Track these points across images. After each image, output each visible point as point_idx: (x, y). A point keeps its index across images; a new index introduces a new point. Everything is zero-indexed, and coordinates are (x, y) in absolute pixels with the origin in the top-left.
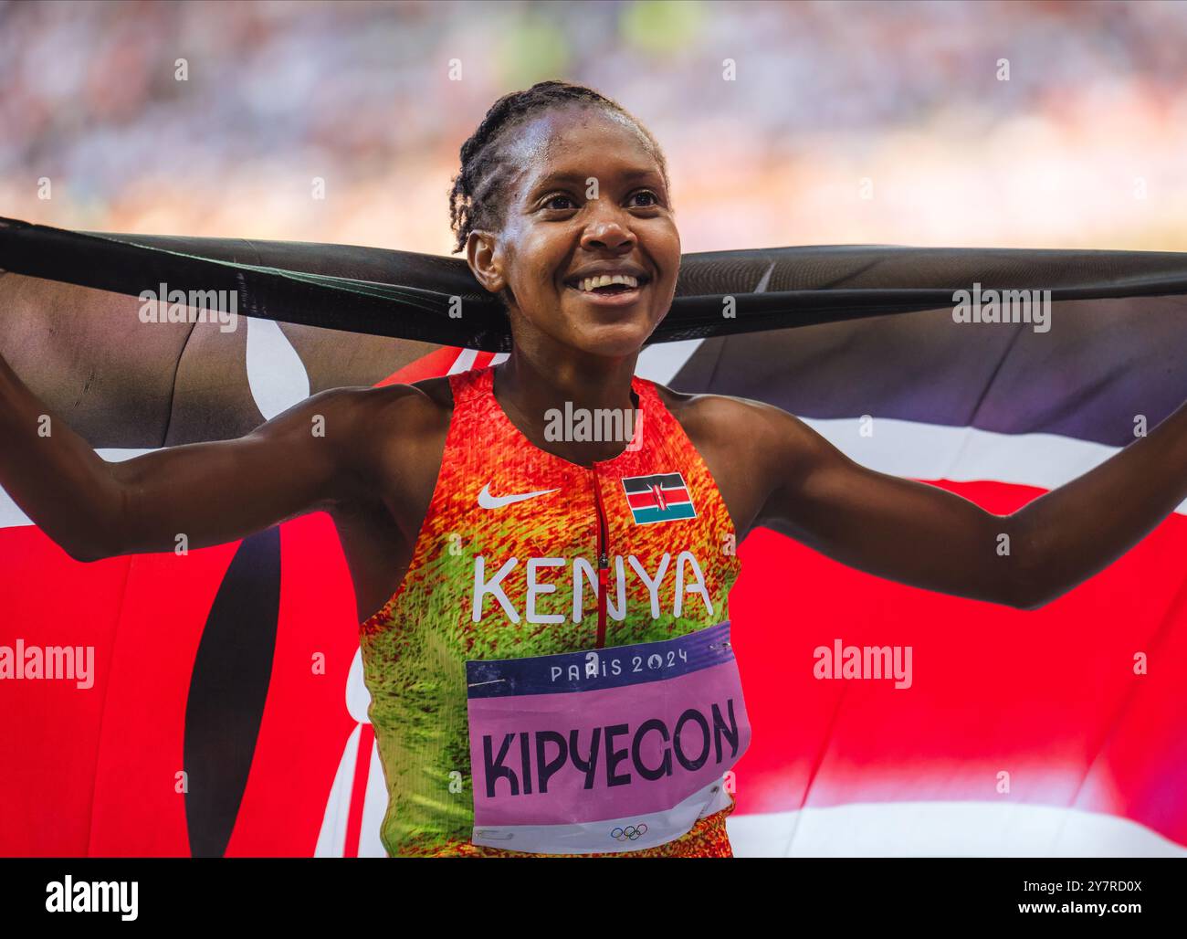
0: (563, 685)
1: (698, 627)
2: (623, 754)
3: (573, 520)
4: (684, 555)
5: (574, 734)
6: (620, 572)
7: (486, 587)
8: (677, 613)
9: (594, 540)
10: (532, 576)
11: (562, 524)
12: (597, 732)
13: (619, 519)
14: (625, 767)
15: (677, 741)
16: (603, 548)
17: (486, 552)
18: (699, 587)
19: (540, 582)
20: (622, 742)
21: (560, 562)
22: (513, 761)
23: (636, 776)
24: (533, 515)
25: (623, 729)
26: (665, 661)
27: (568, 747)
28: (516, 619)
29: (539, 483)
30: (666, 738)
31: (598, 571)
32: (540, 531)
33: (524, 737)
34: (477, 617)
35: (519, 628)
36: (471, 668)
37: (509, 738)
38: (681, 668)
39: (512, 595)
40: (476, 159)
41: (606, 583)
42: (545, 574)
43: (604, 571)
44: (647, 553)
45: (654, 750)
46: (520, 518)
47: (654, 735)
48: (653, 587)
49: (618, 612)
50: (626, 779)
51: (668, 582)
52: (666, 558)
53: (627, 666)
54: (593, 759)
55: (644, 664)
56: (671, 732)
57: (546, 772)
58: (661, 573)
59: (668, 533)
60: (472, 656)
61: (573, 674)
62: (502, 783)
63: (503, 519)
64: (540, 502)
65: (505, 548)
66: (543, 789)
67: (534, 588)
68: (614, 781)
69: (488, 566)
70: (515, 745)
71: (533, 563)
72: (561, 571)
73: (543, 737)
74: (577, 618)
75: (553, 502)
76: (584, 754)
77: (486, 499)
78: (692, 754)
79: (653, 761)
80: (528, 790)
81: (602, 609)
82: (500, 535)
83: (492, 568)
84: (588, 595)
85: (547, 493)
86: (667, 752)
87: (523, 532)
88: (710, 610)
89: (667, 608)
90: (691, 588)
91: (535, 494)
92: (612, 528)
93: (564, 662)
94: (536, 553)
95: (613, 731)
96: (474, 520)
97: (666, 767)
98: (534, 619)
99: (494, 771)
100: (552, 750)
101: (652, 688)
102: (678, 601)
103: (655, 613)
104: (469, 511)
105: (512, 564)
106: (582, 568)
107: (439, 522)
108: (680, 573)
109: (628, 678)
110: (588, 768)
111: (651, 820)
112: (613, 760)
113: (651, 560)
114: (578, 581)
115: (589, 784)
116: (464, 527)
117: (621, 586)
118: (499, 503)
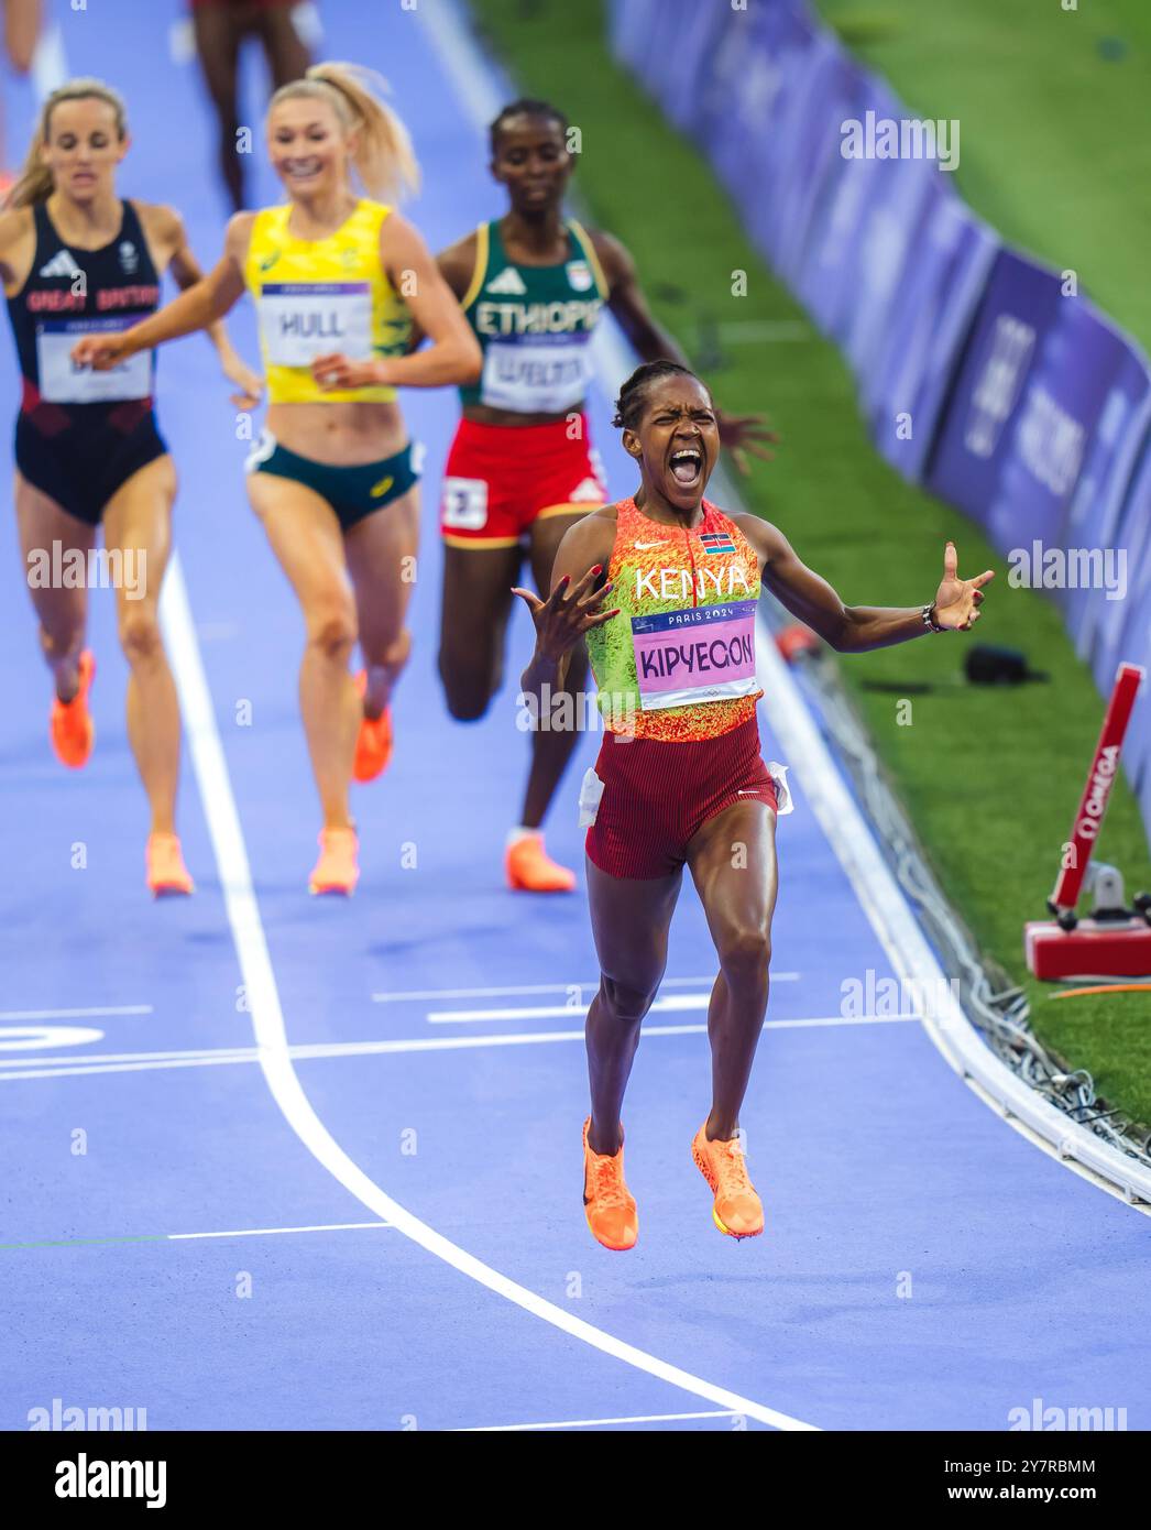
0: (675, 626)
1: (741, 599)
2: (705, 656)
3: (679, 553)
4: (731, 569)
5: (682, 648)
6: (700, 574)
7: (642, 582)
8: (730, 592)
9: (690, 562)
10: (663, 577)
11: (677, 554)
12: (692, 646)
13: (697, 554)
14: (707, 662)
15: (731, 651)
16: (693, 566)
17: (642, 567)
18: (742, 581)
19: (668, 579)
20: (704, 651)
21: (675, 571)
22: (655, 662)
23: (712, 666)
24: (661, 551)
25: (704, 645)
26: (721, 614)
27: (680, 654)
28: (657, 596)
29: (662, 538)
30: (726, 649)
31: (693, 576)
32: (665, 558)
33: (659, 651)
34: (639, 597)
35: (658, 600)
36: (633, 620)
37: (653, 652)
38: (729, 618)
39: (655, 586)
40: (628, 394)
41: (697, 581)
42: (669, 576)
43: (695, 575)
44: (713, 567)
45: (720, 654)
46: (655, 553)
47: (719, 646)
48: (718, 582)
49: (702, 595)
50: (708, 668)
51: (726, 577)
52: (723, 569)
53: (703, 616)
54: (691, 658)
55: (711, 615)
56: (728, 646)
57: (671, 666)
58: (721, 576)
59: (723, 558)
60: (638, 615)
61: (679, 619)
62: (651, 672)
63: (648, 553)
64: (663, 545)
65: (650, 565)
66: (670, 674)
67: (665, 582)
68: (702, 669)
69: (643, 573)
70: (656, 654)
71: (663, 572)
72: (676, 575)
73: (667, 651)
74: (685, 596)
75: (669, 546)
76: (687, 658)
77: (638, 547)
78: (737, 658)
79: (720, 660)
80: (663, 674)
81: (695, 593)
82: (647, 560)
83: (646, 574)
84: (689, 587)
85: (667, 542)
86: (727, 657)
87: (657, 558)
88: (748, 591)
89: (725, 590)
90: (737, 581)
91: (661, 543)
92: (695, 557)
93: (674, 614)
94: (664, 567)
95: (699, 646)
96: (634, 554)
97: (728, 662)
98: (666, 596)
99: (647, 667)
100: (672, 656)
101: (719, 626)
102: (731, 586)
103: (719, 594)
104: (632, 551)
105: (653, 573)
106: (685, 574)
107: (618, 558)
108: (731, 574)
109: (704, 621)
110: (690, 663)
111: (722, 688)
112: (701, 659)
113: (715, 570)
114: (684, 578)
115: (690, 670)
116: (629, 558)
117: (702, 583)
118: (645, 547)
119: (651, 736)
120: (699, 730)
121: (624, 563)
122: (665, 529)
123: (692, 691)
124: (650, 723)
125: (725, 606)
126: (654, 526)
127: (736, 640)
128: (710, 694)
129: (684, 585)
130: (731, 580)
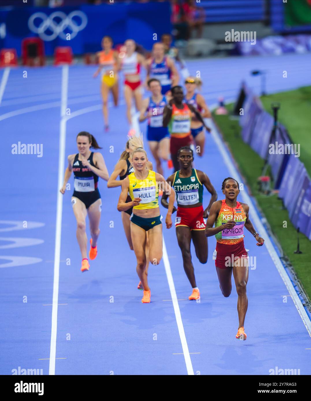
1: (241, 221)
2: (234, 231)
6: (235, 216)
7: (224, 217)
8: (239, 220)
11: (230, 212)
13: (234, 212)
14: (234, 232)
16: (234, 214)
17: (224, 214)
18: (242, 218)
32: (229, 213)
34: (223, 219)
35: (226, 220)
36: (222, 223)
38: (239, 224)
39: (226, 218)
41: (234, 217)
42: (229, 216)
43: (234, 216)
48: (237, 218)
50: (234, 233)
51: (239, 217)
52: (239, 216)
56: (238, 229)
57: (228, 232)
59: (239, 214)
62: (224, 232)
67: (228, 217)
68: (233, 233)
71: (228, 215)
74: (231, 220)
77: (224, 210)
78: (240, 232)
81: (233, 219)
83: (225, 216)
84: (232, 218)
85: (229, 210)
87: (227, 213)
88: (243, 220)
97: (238, 232)
98: (228, 220)
101: (237, 226)
103: (237, 220)
104: (223, 211)
105: (226, 215)
106: (232, 216)
107: (221, 212)
111: (236, 237)
112: (233, 231)
113: (237, 216)
116: (223, 212)
117: (235, 218)
118: (225, 210)
119: (224, 243)
120: (232, 243)
121: (222, 213)
122: (230, 207)
123: (231, 237)
124: (224, 241)
125: (239, 222)
126: (228, 207)
127: (240, 228)
128: (235, 238)
129: (231, 218)
130: (240, 218)
